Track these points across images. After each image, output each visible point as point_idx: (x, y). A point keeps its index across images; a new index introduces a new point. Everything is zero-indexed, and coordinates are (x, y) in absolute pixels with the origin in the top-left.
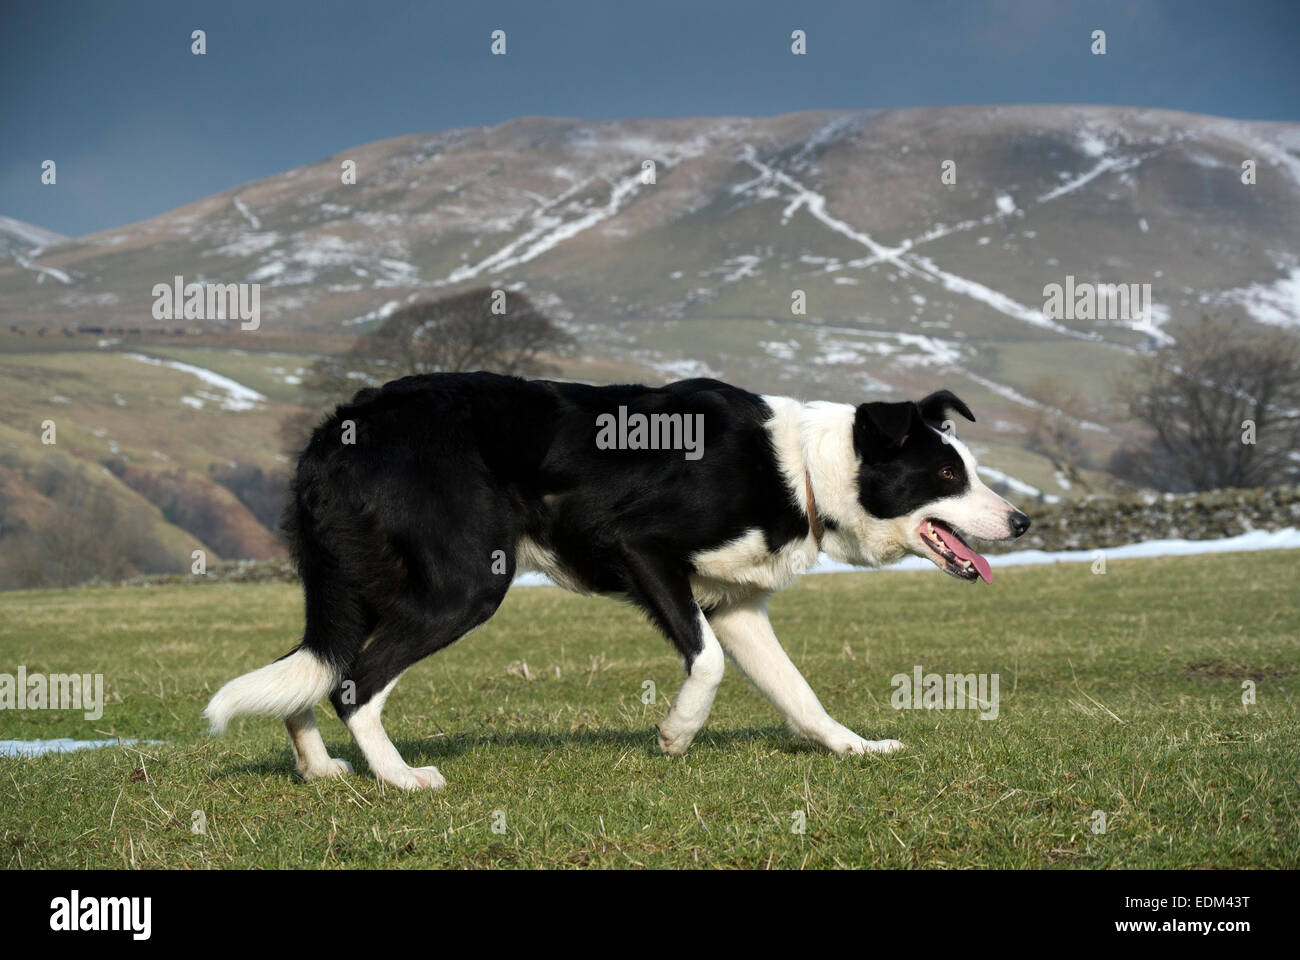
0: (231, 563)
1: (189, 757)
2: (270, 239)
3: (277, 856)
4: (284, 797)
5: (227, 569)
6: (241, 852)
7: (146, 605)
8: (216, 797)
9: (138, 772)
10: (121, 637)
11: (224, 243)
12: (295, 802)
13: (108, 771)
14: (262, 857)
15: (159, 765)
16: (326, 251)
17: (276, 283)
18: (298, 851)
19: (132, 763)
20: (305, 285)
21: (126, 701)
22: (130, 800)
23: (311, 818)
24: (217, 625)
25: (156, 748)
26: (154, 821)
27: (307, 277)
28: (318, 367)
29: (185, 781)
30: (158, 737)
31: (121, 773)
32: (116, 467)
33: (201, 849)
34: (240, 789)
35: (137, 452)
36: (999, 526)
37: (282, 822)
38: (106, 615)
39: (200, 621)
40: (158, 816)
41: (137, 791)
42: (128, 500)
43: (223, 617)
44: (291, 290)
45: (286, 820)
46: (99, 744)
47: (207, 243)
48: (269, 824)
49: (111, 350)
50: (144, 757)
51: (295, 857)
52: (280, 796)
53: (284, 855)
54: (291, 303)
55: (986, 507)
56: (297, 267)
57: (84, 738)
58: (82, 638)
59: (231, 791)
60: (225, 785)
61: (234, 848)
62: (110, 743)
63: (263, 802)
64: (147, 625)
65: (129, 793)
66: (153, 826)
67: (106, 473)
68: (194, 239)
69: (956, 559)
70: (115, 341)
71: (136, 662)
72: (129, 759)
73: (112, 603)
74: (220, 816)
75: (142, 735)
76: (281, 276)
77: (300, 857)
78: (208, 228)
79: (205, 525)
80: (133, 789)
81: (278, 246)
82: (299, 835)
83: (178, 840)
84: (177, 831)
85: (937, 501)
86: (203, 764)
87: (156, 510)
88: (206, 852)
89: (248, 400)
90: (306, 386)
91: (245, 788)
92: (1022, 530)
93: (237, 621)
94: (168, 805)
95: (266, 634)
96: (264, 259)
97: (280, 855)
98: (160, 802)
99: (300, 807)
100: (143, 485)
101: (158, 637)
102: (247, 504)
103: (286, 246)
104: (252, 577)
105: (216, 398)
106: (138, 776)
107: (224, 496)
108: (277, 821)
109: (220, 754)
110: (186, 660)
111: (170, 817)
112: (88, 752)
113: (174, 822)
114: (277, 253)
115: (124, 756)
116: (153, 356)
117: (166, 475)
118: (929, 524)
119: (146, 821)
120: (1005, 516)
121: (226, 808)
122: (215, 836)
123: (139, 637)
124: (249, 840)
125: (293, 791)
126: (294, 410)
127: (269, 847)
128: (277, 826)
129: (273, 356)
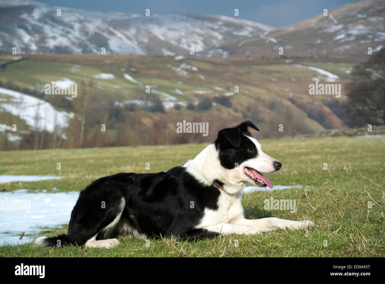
0: (329, 130)
1: (320, 190)
2: (340, 27)
3: (350, 222)
4: (351, 203)
5: (328, 133)
6: (338, 220)
7: (303, 144)
8: (330, 203)
9: (304, 195)
10: (295, 154)
11: (325, 28)
12: (355, 205)
13: (295, 195)
14: (345, 222)
15: (311, 193)
16: (358, 30)
17: (343, 41)
18: (357, 220)
19: (302, 193)
20: (352, 41)
21: (298, 174)
22: (302, 204)
23: (360, 210)
24: (327, 150)
25: (309, 188)
26: (310, 210)
27: (352, 38)
28: (357, 67)
29: (319, 198)
30: (309, 185)
31: (298, 196)
32: (292, 101)
33: (326, 219)
34: (337, 201)
35: (299, 96)
36: (270, 167)
37: (351, 211)
38: (290, 147)
39: (321, 149)
40: (311, 209)
41: (304, 201)
42: (296, 111)
43: (328, 148)
44: (347, 43)
45: (352, 210)
46: (290, 187)
47: (320, 29)
48: (347, 212)
49: (290, 64)
50: (306, 190)
51: (356, 222)
52: (350, 203)
53: (352, 221)
54: (348, 47)
55: (265, 161)
56: (349, 35)
57: (285, 185)
58: (283, 154)
59: (334, 201)
60: (332, 199)
61: (336, 219)
62: (294, 187)
63: (345, 205)
64: (304, 150)
65: (302, 202)
66: (310, 212)
67: (289, 103)
68: (316, 27)
69: (258, 180)
70: (291, 61)
71: (300, 162)
72: (301, 191)
73: (292, 143)
74: (331, 209)
75: (304, 184)
76: (344, 38)
77: (358, 222)
78: (320, 24)
79: (320, 118)
80: (303, 201)
81: (343, 29)
82: (357, 215)
83: (318, 216)
84: (317, 214)
85: (247, 160)
86: (325, 193)
87: (305, 114)
88: (327, 220)
89: (334, 78)
90: (353, 74)
91: (339, 200)
92: (279, 168)
93: (332, 148)
94: (314, 206)
95: (342, 153)
96: (338, 33)
97: (351, 221)
98: (312, 205)
99: (357, 206)
100: (301, 106)
101: (307, 154)
102: (335, 112)
103: (345, 29)
104: (336, 135)
105: (324, 78)
106: (304, 197)
107: (327, 109)
108: (349, 211)
109: (330, 190)
110: (316, 161)
111: (315, 210)
112: (287, 189)
113: (316, 211)
114: (343, 31)
115: (299, 190)
116: (303, 65)
117: (308, 103)
118: (246, 169)
119: (307, 211)
120: (272, 163)
121: (333, 207)
122: (330, 216)
123: (301, 154)
124: (341, 217)
125: (354, 201)
126: (349, 81)
127: (348, 219)
128: (349, 212)
129: (342, 64)
